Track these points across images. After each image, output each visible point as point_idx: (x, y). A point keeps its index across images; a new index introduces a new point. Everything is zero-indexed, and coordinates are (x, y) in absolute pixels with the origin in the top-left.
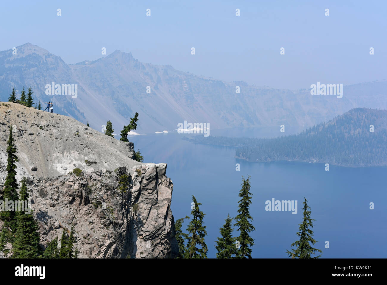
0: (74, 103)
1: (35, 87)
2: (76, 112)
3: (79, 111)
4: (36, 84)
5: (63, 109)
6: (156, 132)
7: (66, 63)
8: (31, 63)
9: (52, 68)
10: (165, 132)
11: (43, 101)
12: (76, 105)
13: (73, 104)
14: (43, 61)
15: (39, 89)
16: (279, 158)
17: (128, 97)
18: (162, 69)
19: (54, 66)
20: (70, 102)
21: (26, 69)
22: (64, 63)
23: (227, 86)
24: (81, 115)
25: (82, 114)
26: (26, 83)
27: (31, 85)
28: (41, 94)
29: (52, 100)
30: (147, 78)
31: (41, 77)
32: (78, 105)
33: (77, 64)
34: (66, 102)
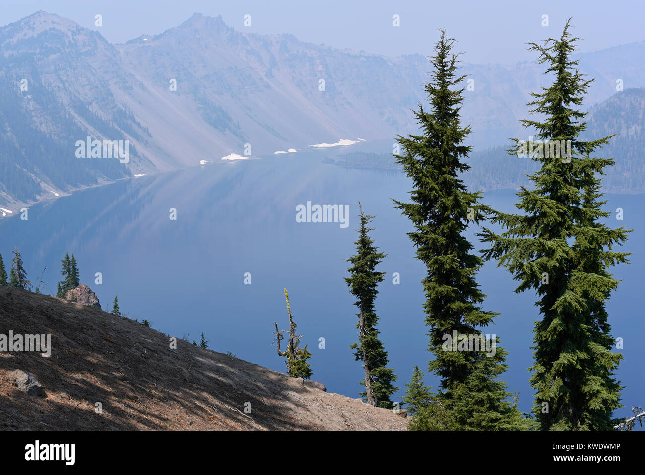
0: (129, 111)
1: (58, 87)
2: (135, 127)
3: (139, 125)
4: (62, 82)
5: (111, 123)
6: (276, 153)
7: (109, 43)
8: (49, 46)
9: (85, 52)
10: (292, 151)
11: (76, 112)
12: (133, 115)
13: (128, 113)
14: (70, 41)
15: (67, 91)
16: (499, 185)
17: (223, 94)
18: (278, 42)
19: (90, 48)
20: (122, 110)
21: (41, 57)
22: (106, 42)
23: (391, 64)
24: (144, 131)
25: (146, 130)
26: (43, 81)
27: (52, 85)
28: (71, 99)
29: (90, 108)
30: (252, 59)
31: (69, 69)
32: (137, 115)
33: (128, 42)
34: (115, 110)
